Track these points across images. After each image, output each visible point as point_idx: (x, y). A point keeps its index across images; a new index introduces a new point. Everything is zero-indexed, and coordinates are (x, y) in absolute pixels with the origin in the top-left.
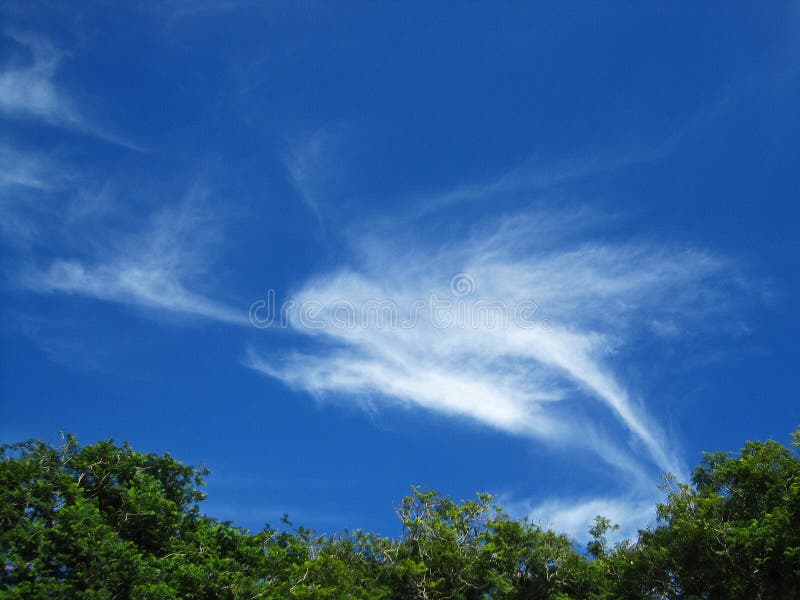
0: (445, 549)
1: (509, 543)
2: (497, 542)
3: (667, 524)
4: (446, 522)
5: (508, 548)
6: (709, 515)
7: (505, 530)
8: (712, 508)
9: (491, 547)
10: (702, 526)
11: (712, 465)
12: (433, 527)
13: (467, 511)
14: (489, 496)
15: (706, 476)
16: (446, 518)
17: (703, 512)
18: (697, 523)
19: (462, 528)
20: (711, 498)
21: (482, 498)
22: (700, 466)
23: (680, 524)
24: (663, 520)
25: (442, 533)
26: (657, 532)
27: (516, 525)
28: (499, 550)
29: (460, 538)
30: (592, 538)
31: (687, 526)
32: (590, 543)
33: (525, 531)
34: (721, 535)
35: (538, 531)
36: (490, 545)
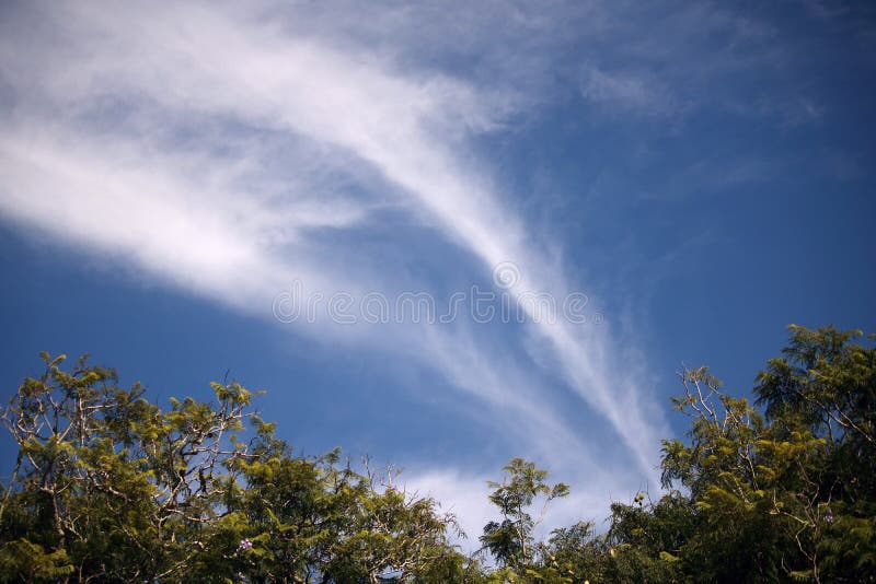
0: (121, 519)
1: (285, 514)
2: (256, 508)
3: (686, 493)
4: (129, 451)
5: (282, 528)
6: (787, 480)
7: (277, 483)
8: (794, 464)
9: (237, 521)
10: (764, 505)
11: (810, 358)
12: (93, 462)
13: (182, 426)
14: (243, 393)
15: (793, 384)
16: (128, 442)
17: (771, 473)
18: (757, 498)
19: (168, 468)
20: (793, 440)
21: (224, 396)
22: (780, 358)
23: (715, 499)
24: (677, 484)
25: (116, 479)
26: (659, 511)
27: (307, 472)
28: (261, 530)
29: (162, 493)
30: (498, 516)
31: (731, 505)
32: (490, 527)
33: (329, 488)
34: (808, 531)
35: (361, 489)
36: (235, 516)
